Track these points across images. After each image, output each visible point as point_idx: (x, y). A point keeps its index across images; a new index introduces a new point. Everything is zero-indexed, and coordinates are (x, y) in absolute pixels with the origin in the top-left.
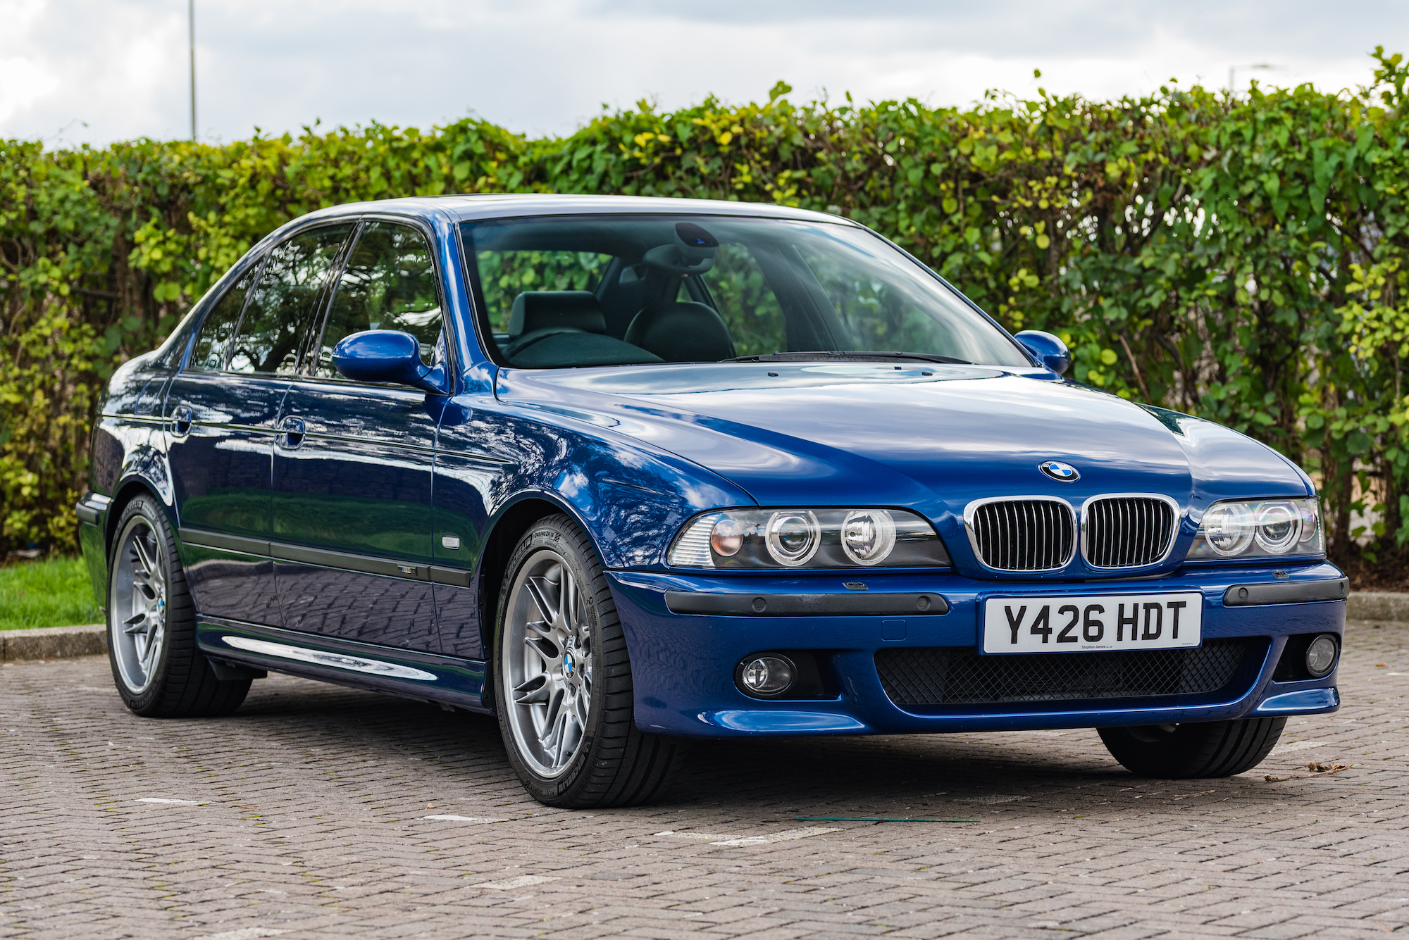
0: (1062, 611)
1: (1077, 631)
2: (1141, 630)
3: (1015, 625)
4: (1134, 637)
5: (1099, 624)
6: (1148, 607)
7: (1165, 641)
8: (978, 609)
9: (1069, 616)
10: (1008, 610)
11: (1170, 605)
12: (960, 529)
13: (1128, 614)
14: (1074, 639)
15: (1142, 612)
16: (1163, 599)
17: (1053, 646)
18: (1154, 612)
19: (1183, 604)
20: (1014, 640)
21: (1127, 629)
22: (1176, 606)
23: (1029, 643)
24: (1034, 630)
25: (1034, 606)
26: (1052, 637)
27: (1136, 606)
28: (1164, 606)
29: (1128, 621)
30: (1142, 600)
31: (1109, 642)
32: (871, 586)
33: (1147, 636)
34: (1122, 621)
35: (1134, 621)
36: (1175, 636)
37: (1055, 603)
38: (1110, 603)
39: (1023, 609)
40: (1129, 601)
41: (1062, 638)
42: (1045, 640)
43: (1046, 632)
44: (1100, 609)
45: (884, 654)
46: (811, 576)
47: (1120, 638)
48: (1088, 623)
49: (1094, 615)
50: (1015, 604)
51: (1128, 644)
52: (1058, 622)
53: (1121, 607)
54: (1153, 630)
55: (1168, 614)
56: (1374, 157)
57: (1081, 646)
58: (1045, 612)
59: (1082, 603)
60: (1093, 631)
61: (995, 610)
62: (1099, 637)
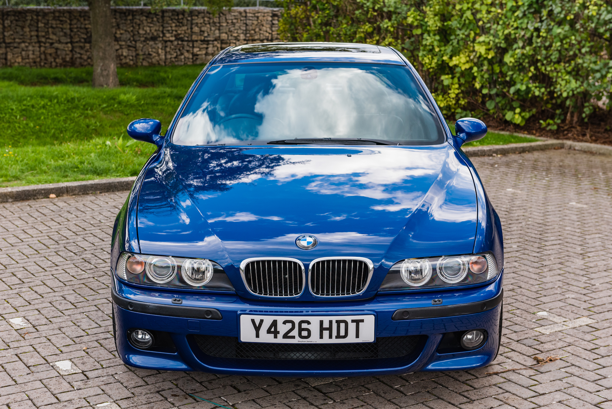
0: (285, 322)
1: (295, 333)
2: (334, 333)
3: (257, 328)
4: (330, 337)
5: (308, 330)
6: (338, 322)
7: (351, 339)
9: (289, 326)
10: (253, 321)
11: (353, 321)
13: (326, 325)
14: (293, 337)
15: (335, 325)
16: (349, 319)
17: (280, 340)
18: (342, 325)
19: (362, 321)
20: (258, 336)
21: (326, 333)
22: (358, 322)
23: (266, 338)
25: (268, 320)
26: (280, 336)
27: (331, 321)
28: (349, 322)
29: (326, 329)
30: (334, 319)
31: (315, 339)
33: (338, 336)
34: (322, 329)
35: (330, 329)
36: (357, 337)
37: (280, 319)
38: (315, 321)
39: (262, 321)
40: (326, 320)
41: (285, 336)
42: (276, 337)
43: (276, 333)
44: (308, 323)
47: (321, 338)
48: (301, 330)
49: (304, 326)
50: (257, 318)
51: (326, 341)
52: (283, 329)
53: (321, 321)
54: (342, 333)
55: (352, 326)
57: (297, 340)
58: (275, 323)
59: (297, 319)
60: (305, 333)
61: (245, 321)
62: (308, 337)
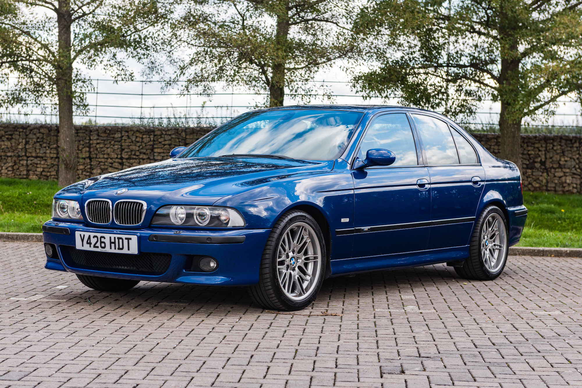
0: (94, 237)
1: (98, 244)
2: (117, 247)
3: (83, 240)
4: (115, 249)
6: (119, 238)
7: (125, 251)
9: (96, 239)
10: (81, 236)
11: (126, 239)
13: (113, 240)
14: (98, 247)
15: (117, 240)
16: (124, 237)
17: (92, 249)
18: (121, 241)
19: (131, 239)
20: (83, 245)
21: (113, 245)
22: (129, 239)
23: (86, 247)
24: (87, 243)
25: (87, 235)
26: (92, 246)
27: (115, 238)
28: (124, 239)
29: (113, 243)
30: (117, 236)
31: (107, 250)
33: (119, 249)
34: (111, 243)
35: (114, 243)
36: (129, 249)
37: (92, 235)
38: (107, 236)
39: (84, 235)
40: (113, 236)
41: (95, 246)
42: (90, 247)
43: (89, 243)
44: (105, 238)
47: (111, 248)
48: (101, 242)
49: (103, 240)
50: (83, 233)
51: (113, 251)
52: (93, 241)
53: (110, 237)
54: (121, 247)
55: (126, 242)
57: (99, 250)
58: (89, 237)
59: (99, 235)
60: (103, 245)
61: (77, 235)
62: (104, 247)
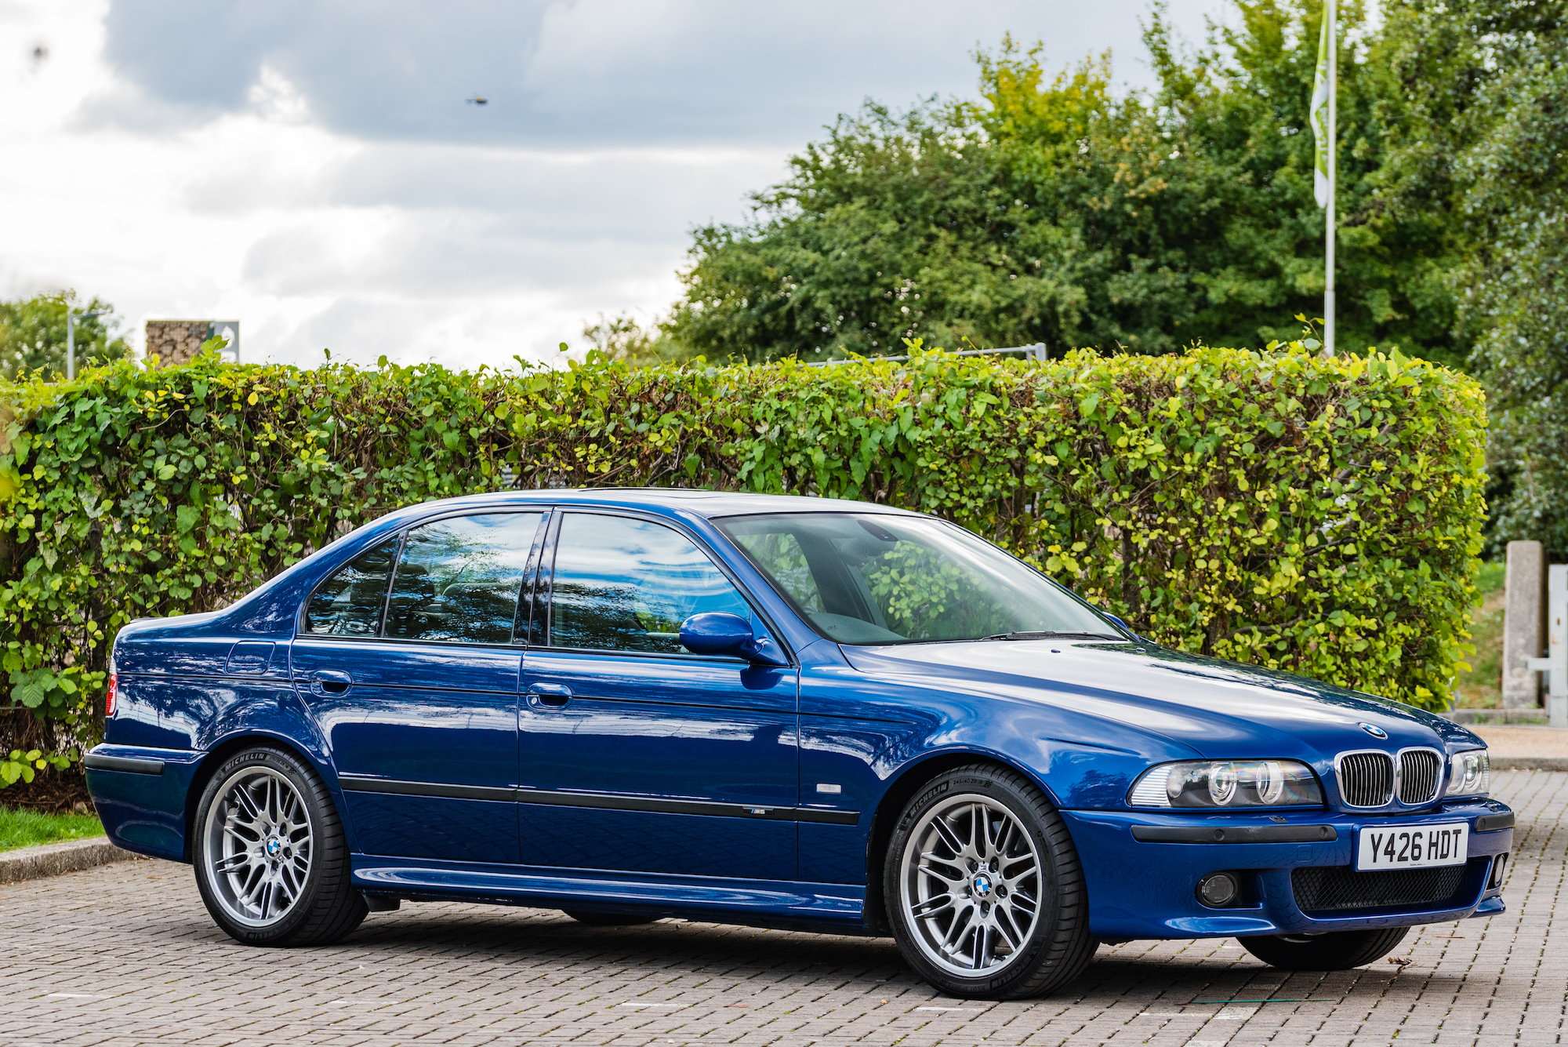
0: (1400, 838)
1: (1408, 853)
2: (1440, 852)
3: (1376, 848)
4: (1437, 857)
5: (1419, 847)
6: (1445, 833)
7: (1450, 861)
8: (1354, 837)
9: (1404, 841)
10: (1372, 837)
11: (1453, 832)
12: (1332, 773)
13: (1434, 839)
14: (1406, 859)
15: (1440, 838)
16: (1451, 828)
17: (1396, 865)
18: (1446, 838)
19: (1459, 830)
20: (1375, 860)
21: (1433, 849)
22: (1457, 832)
23: (1384, 863)
24: (1386, 852)
25: (1386, 832)
26: (1395, 857)
27: (1438, 834)
28: (1451, 834)
29: (1434, 845)
30: (1441, 828)
31: (1424, 862)
32: (1290, 820)
33: (1443, 856)
34: (1431, 845)
35: (1436, 845)
36: (1455, 856)
37: (1398, 831)
38: (1425, 830)
39: (1381, 836)
40: (1435, 829)
41: (1401, 858)
42: (1391, 860)
43: (1392, 853)
44: (1419, 835)
45: (1298, 872)
46: (1234, 812)
47: (1430, 858)
48: (1414, 847)
49: (1418, 841)
50: (1376, 831)
51: (1433, 862)
52: (1399, 846)
53: (1431, 834)
54: (1445, 852)
55: (1453, 837)
56: (915, 435)
57: (1410, 864)
58: (1392, 841)
59: (1411, 830)
60: (1416, 852)
61: (1365, 834)
62: (1419, 857)
